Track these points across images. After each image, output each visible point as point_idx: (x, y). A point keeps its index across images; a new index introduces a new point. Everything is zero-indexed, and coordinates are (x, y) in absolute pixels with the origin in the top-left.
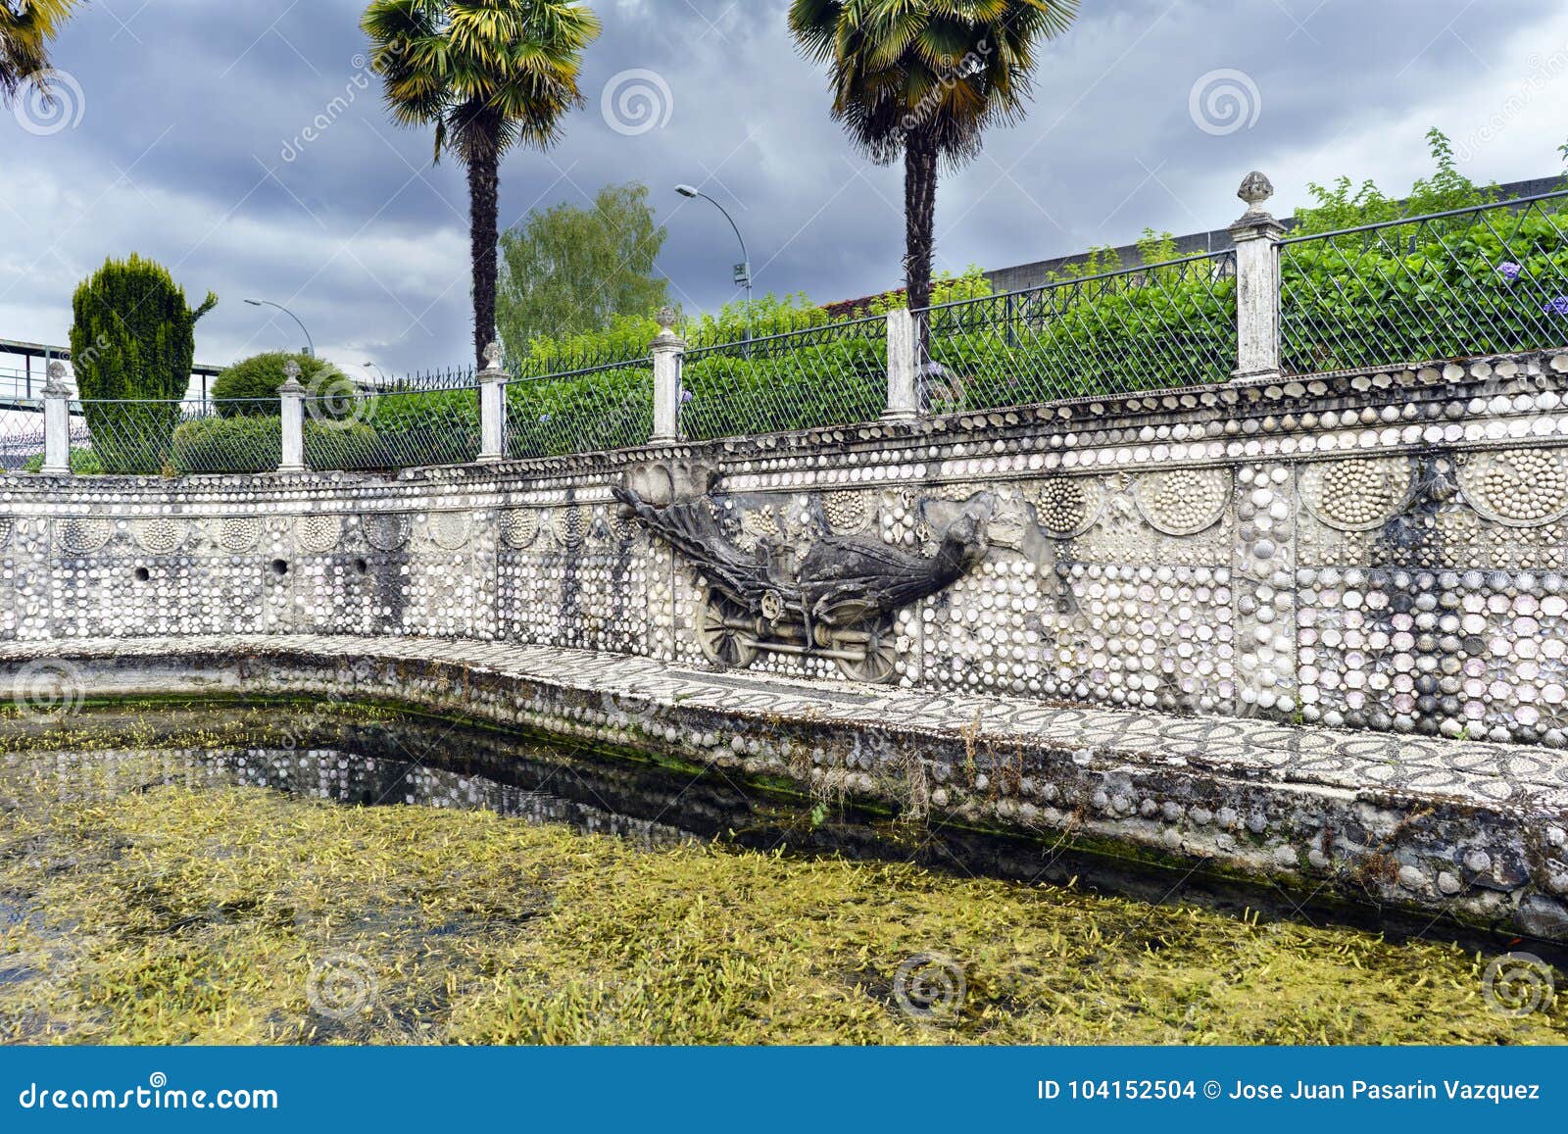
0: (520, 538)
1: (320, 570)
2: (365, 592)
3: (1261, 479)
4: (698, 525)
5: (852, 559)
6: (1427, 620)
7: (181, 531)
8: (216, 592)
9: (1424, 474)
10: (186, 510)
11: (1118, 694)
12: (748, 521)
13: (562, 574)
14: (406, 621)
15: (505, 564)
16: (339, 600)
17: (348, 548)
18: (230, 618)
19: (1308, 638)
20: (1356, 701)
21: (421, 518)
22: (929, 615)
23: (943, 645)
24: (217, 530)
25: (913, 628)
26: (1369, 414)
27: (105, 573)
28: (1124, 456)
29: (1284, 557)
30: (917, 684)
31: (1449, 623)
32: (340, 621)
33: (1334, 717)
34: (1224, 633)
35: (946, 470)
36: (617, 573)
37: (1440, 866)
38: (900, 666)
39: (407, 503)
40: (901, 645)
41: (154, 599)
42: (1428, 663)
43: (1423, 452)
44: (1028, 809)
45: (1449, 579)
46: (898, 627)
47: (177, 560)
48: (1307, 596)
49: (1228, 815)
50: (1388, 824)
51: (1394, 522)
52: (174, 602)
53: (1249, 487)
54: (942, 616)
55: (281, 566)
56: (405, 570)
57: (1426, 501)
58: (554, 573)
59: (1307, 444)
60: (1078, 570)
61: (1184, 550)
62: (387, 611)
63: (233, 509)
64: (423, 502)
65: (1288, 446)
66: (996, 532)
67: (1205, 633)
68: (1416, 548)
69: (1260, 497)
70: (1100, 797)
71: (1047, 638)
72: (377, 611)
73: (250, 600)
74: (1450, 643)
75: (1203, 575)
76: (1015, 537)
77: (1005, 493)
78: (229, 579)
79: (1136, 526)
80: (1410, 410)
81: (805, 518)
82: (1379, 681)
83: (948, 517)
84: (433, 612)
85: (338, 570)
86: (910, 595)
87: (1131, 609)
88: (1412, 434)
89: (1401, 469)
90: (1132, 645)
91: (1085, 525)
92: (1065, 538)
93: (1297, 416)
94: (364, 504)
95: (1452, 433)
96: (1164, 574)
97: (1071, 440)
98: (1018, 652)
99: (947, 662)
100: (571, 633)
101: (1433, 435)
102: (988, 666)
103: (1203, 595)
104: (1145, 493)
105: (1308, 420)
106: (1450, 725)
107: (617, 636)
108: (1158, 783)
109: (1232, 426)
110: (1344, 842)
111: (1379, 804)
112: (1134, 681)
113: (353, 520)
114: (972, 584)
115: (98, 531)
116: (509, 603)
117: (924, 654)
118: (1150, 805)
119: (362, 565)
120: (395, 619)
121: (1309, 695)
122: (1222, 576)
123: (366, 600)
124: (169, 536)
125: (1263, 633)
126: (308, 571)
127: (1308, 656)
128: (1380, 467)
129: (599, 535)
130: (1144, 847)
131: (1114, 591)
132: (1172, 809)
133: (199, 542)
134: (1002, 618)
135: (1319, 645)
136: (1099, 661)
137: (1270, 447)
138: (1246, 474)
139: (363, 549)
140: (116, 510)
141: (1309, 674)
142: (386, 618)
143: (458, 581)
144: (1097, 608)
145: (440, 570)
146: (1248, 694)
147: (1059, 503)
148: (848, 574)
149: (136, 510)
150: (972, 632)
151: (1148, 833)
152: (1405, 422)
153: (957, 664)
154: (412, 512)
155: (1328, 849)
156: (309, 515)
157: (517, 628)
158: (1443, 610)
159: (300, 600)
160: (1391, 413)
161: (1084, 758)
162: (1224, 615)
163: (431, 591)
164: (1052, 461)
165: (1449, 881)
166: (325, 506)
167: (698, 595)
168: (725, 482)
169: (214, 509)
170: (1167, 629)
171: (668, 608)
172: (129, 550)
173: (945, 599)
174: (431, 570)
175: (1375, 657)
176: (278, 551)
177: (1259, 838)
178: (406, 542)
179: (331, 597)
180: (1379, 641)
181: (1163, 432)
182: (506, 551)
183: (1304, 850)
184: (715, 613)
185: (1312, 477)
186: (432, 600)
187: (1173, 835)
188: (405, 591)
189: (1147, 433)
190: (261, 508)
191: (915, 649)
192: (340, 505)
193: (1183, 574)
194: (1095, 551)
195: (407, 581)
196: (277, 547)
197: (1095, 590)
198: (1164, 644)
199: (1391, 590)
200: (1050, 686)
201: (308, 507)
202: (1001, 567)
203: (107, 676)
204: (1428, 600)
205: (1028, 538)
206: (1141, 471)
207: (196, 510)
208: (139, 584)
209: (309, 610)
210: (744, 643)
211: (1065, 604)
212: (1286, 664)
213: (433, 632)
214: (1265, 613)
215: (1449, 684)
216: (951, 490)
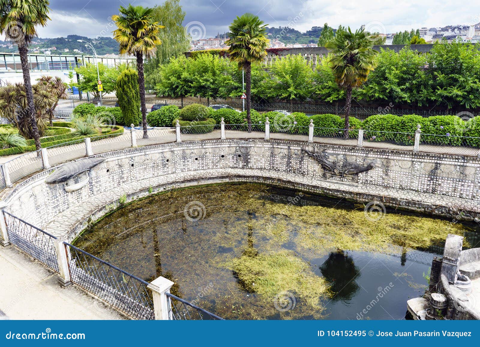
0: (276, 153)
1: (231, 157)
2: (240, 161)
3: (416, 163)
4: (322, 157)
5: (353, 166)
6: (435, 182)
7: (203, 151)
8: (211, 161)
9: (436, 166)
10: (204, 147)
11: (393, 187)
12: (330, 157)
13: (287, 160)
14: (249, 166)
15: (273, 157)
16: (235, 162)
17: (237, 153)
18: (213, 166)
19: (420, 182)
20: (425, 190)
21: (253, 148)
22: (364, 174)
23: (366, 178)
24: (210, 150)
25: (361, 176)
26: (431, 158)
27: (190, 159)
28: (398, 158)
29: (418, 173)
30: (362, 183)
31: (437, 182)
32: (235, 166)
33: (422, 191)
34: (409, 181)
35: (369, 155)
36: (300, 162)
37: (439, 211)
38: (359, 181)
39: (250, 145)
40: (359, 178)
41: (199, 164)
42: (434, 186)
43: (437, 163)
44: (391, 204)
45: (438, 178)
46: (359, 175)
47: (203, 156)
48: (421, 177)
49: (417, 206)
50: (435, 207)
51: (432, 170)
52: (203, 164)
53: (415, 164)
54: (367, 174)
55: (223, 156)
56: (249, 157)
57: (436, 168)
58: (285, 160)
59: (423, 160)
60: (389, 171)
61: (405, 171)
62: (245, 164)
63: (213, 146)
64: (253, 145)
65: (420, 160)
66: (376, 165)
67: (406, 180)
68: (434, 173)
69: (416, 165)
70: (401, 203)
71: (383, 179)
72: (243, 164)
73: (217, 163)
74: (437, 184)
75: (407, 174)
76: (380, 166)
77: (378, 160)
78: (213, 159)
79: (398, 167)
80: (436, 159)
81: (342, 158)
82: (428, 188)
83: (369, 161)
84: (255, 164)
85: (235, 157)
86: (362, 172)
87: (396, 177)
88: (436, 161)
89: (434, 165)
90: (396, 181)
91: (391, 165)
92: (388, 167)
93: (422, 157)
94: (240, 145)
95: (440, 162)
96: (402, 173)
97: (390, 155)
98: (379, 180)
99: (367, 181)
100: (288, 170)
101: (438, 162)
102: (374, 182)
103: (407, 176)
104: (400, 163)
105: (423, 158)
106: (436, 193)
107: (300, 171)
108: (409, 202)
109: (413, 157)
110: (429, 209)
111: (434, 205)
112: (396, 185)
113: (238, 148)
114: (372, 171)
115: (188, 152)
116: (273, 164)
117: (363, 179)
118: (407, 204)
119: (239, 156)
120: (247, 165)
121: (419, 188)
122: (410, 174)
123: (241, 162)
124: (201, 152)
125: (415, 181)
126: (229, 157)
127: (420, 184)
128: (431, 164)
129: (296, 155)
130: (405, 209)
131: (394, 174)
132: (410, 205)
133: (207, 153)
134: (377, 176)
135: (421, 183)
136: (391, 182)
137: (418, 160)
138: (414, 163)
139: (240, 153)
140: (191, 148)
141: (420, 186)
142: (245, 165)
143: (261, 159)
144: (391, 176)
145: (257, 157)
146: (412, 188)
147: (387, 162)
148: (352, 168)
149: (195, 147)
150: (371, 177)
151: (407, 207)
152: (435, 160)
153: (368, 181)
154: (251, 147)
155: (428, 209)
156: (229, 147)
157: (275, 168)
158: (437, 181)
159: (227, 162)
160: (434, 158)
161: (399, 199)
162: (409, 179)
163: (255, 161)
164: (387, 157)
165: (440, 212)
166: (232, 145)
167: (319, 167)
168: (326, 151)
169: (210, 146)
170: (401, 179)
171: (312, 168)
172: (194, 155)
173: (367, 172)
174: (255, 157)
175: (428, 185)
176: (222, 154)
177: (420, 208)
178: (249, 152)
179: (233, 162)
180: (429, 183)
181: (404, 156)
182: (273, 155)
183: (425, 209)
184: (322, 170)
185: (423, 164)
186: (255, 162)
187: (410, 208)
188: (249, 160)
189: (401, 156)
190: (219, 146)
191: (362, 179)
192: (235, 145)
193: (405, 173)
194: (392, 169)
195: (250, 159)
196: (222, 153)
197: (392, 174)
198: (401, 181)
199: (431, 178)
200: (383, 185)
201: (229, 146)
202: (377, 169)
203: (206, 181)
204: (435, 179)
205: (382, 166)
206: (399, 160)
207: (206, 147)
208: (196, 161)
209: (229, 164)
210: (328, 175)
211: (387, 175)
212: (417, 185)
213: (255, 168)
214: (415, 179)
215: (436, 188)
216: (370, 158)
